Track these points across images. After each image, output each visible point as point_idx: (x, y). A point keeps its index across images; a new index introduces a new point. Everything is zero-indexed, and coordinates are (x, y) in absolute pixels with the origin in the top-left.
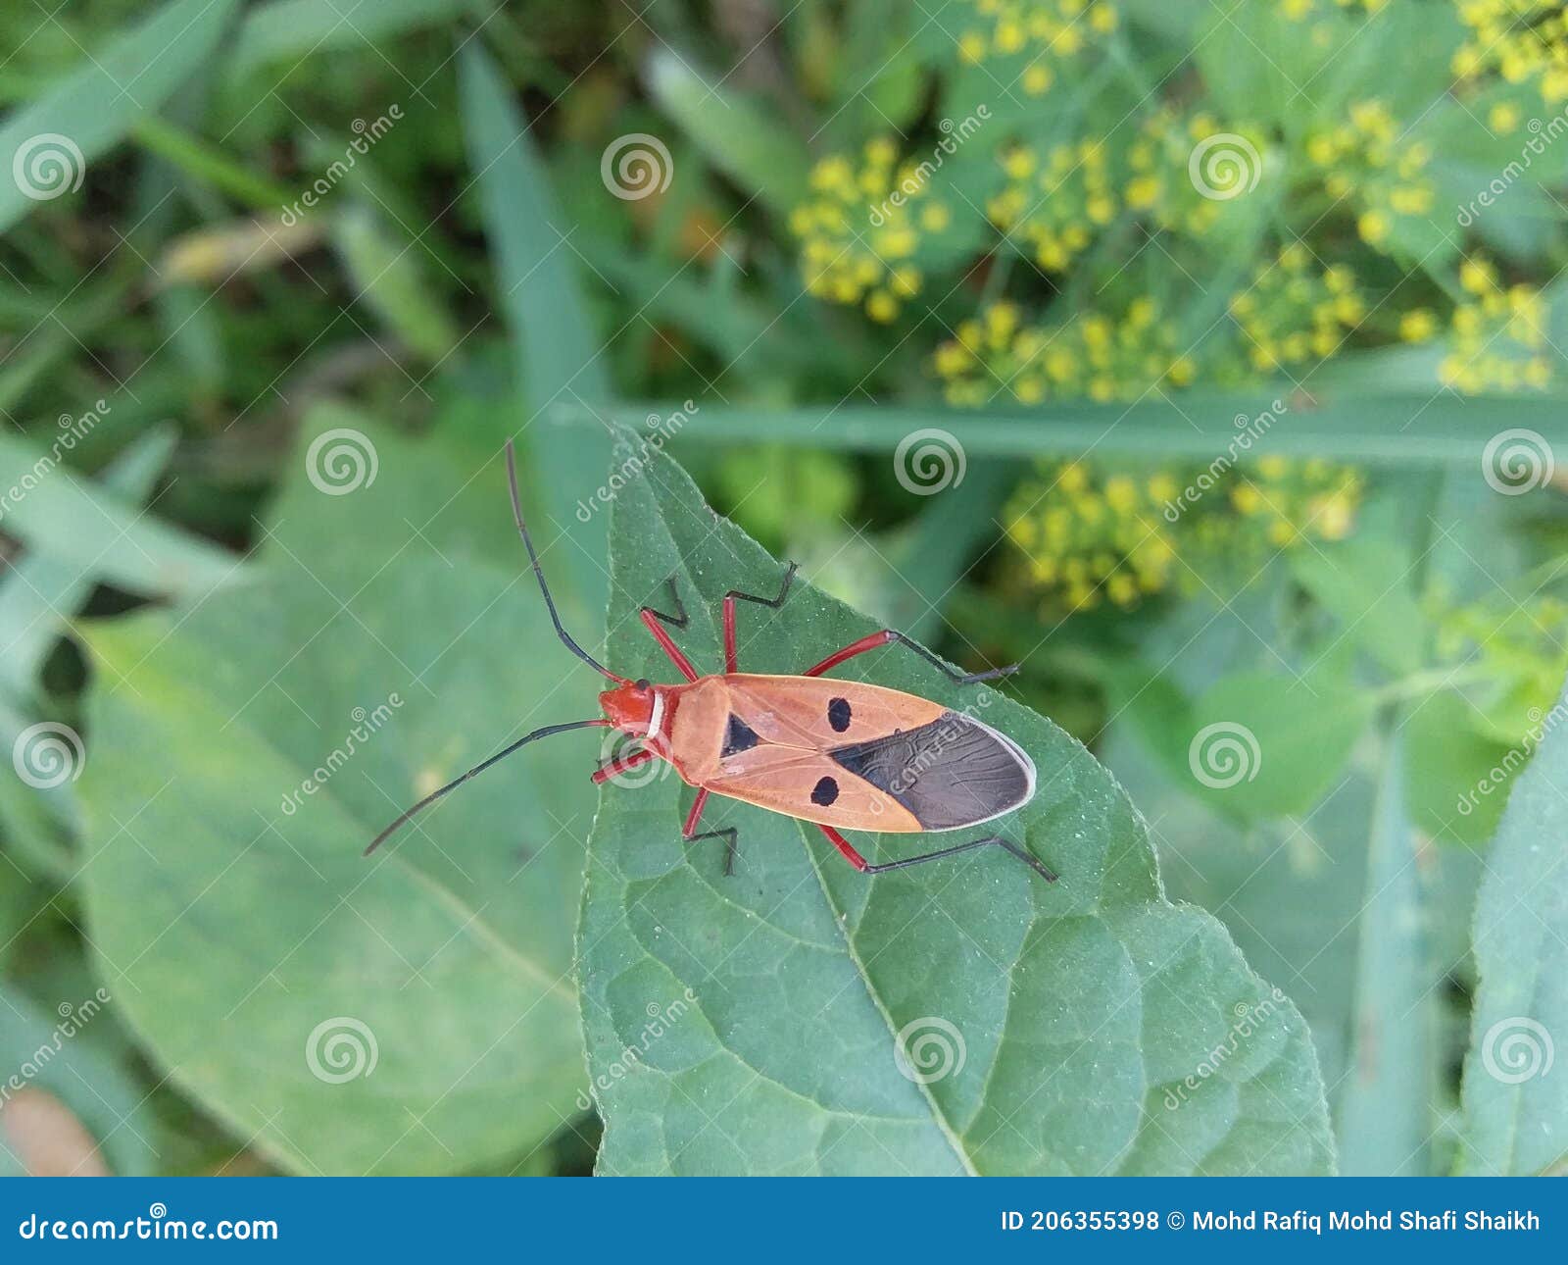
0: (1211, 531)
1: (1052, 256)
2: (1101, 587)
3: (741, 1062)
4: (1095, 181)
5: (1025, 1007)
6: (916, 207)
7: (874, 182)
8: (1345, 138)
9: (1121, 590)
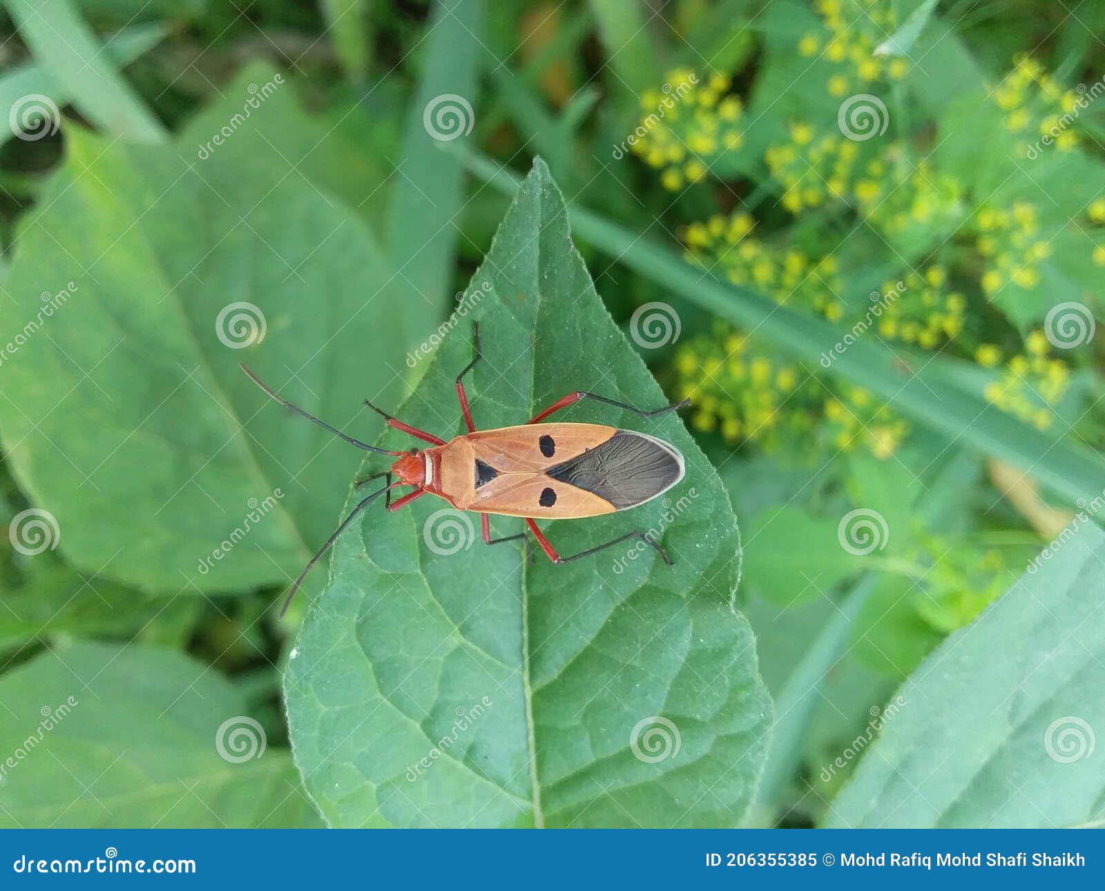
0: (799, 420)
1: (792, 201)
2: (719, 421)
3: (426, 584)
4: (842, 170)
5: (613, 631)
6: (725, 127)
7: (707, 98)
8: (1003, 219)
9: (731, 429)
